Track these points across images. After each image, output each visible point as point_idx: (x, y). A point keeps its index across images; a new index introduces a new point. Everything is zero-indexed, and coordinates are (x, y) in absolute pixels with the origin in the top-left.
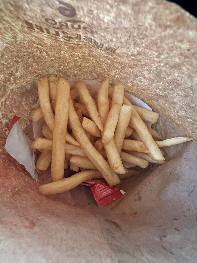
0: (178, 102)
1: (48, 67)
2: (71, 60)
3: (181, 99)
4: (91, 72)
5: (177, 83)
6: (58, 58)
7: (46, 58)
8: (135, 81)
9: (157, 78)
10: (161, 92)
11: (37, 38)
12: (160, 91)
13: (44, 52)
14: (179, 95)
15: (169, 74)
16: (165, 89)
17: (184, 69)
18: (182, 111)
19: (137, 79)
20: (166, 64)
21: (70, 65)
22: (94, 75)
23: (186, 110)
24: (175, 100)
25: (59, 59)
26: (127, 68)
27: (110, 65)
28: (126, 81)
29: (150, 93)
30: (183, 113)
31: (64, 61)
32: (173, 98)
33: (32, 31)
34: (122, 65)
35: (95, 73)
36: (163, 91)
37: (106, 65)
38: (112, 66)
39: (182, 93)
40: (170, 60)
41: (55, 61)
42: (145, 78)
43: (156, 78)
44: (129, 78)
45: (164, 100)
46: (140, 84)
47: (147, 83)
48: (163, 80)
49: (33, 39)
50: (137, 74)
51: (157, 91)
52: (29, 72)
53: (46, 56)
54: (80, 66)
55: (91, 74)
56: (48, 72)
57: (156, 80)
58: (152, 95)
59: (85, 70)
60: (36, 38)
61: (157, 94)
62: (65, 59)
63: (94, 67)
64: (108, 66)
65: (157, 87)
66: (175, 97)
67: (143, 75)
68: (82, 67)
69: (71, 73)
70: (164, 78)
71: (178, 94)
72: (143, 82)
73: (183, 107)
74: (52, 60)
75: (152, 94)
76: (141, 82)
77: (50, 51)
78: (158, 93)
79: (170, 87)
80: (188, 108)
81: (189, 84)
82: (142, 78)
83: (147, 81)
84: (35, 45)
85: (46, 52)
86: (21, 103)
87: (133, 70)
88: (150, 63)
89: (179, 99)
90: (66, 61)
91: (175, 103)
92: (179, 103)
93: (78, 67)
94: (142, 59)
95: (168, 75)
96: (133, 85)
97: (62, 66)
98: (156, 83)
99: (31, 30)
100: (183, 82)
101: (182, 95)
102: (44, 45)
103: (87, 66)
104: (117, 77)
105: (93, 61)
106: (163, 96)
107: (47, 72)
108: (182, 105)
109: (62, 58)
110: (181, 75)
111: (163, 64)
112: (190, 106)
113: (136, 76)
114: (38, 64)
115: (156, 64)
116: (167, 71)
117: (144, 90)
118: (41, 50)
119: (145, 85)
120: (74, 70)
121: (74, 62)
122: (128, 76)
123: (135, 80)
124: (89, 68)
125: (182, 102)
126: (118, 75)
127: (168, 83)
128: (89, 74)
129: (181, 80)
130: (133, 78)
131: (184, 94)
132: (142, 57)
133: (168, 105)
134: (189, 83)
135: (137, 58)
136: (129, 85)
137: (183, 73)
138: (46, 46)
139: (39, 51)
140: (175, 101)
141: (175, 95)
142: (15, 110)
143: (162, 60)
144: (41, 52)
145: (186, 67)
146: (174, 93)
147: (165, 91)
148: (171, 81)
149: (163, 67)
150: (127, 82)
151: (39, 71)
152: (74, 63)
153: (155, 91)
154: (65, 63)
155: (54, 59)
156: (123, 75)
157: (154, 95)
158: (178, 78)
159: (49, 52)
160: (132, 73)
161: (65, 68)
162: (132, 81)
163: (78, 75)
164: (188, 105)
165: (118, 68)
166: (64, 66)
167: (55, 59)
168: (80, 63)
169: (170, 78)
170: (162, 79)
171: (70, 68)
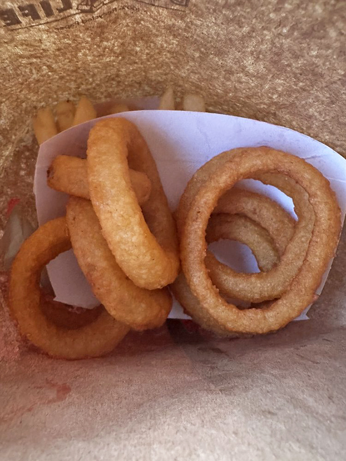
0: (316, 114)
1: (56, 92)
2: (98, 68)
3: (322, 107)
4: (140, 83)
5: (315, 75)
6: (73, 71)
7: (49, 76)
8: (228, 83)
9: (273, 70)
10: (281, 99)
11: (27, 45)
12: (280, 96)
13: (44, 67)
14: (318, 101)
15: (299, 53)
16: (289, 92)
17: (333, 34)
18: (325, 134)
19: (232, 78)
20: (293, 29)
21: (99, 79)
22: (146, 88)
23: (331, 131)
24: (311, 111)
25: (74, 74)
26: (211, 56)
27: (177, 52)
28: (211, 85)
29: (261, 103)
30: (327, 137)
31: (84, 75)
32: (306, 107)
33: (16, 30)
34: (202, 49)
35: (147, 84)
36: (286, 96)
37: (169, 55)
38: (181, 54)
39: (324, 96)
40: (303, 12)
41: (68, 78)
42: (247, 74)
43: (270, 71)
44: (217, 78)
45: (289, 113)
46: (238, 87)
47: (253, 85)
48: (286, 71)
49: (19, 51)
50: (231, 67)
51: (275, 96)
52: (23, 112)
53: (50, 73)
54: (118, 76)
55: (140, 86)
56: (57, 101)
57: (271, 76)
58: (265, 106)
59: (128, 81)
60: (24, 47)
61: (275, 102)
62: (87, 70)
63: (145, 72)
64: (174, 57)
65: (274, 89)
66: (311, 106)
67: (243, 69)
68: (121, 77)
69: (102, 93)
70: (288, 65)
71: (317, 97)
72: (244, 82)
73: (326, 125)
74: (62, 78)
75: (265, 104)
76: (241, 83)
77: (56, 62)
78: (275, 100)
79: (301, 84)
80: (335, 127)
81: (339, 71)
82: (241, 75)
83: (253, 79)
84: (24, 61)
85: (49, 67)
86: (17, 173)
87: (223, 60)
88: (260, 27)
89: (318, 108)
90: (89, 74)
91: (310, 117)
92: (318, 117)
93: (113, 79)
94: (245, 18)
95: (297, 57)
96: (226, 92)
97: (83, 84)
98: (270, 81)
99: (12, 30)
100: (328, 68)
101: (324, 99)
102: (41, 54)
103: (131, 72)
104: (194, 78)
105: (142, 58)
106: (286, 104)
107: (55, 101)
108: (325, 121)
109: (81, 69)
110: (323, 52)
111: (288, 28)
112: (339, 123)
113: (230, 72)
114: (37, 93)
115: (273, 30)
116: (295, 48)
117: (248, 97)
118: (38, 65)
119: (249, 88)
120: (106, 87)
121: (104, 72)
122: (215, 75)
123: (229, 79)
124: (135, 75)
125: (324, 115)
126: (196, 73)
127: (295, 77)
128: (136, 88)
129: (324, 64)
130: (225, 78)
131: (327, 98)
132: (245, 12)
133: (297, 123)
134: (340, 69)
135: (236, 14)
136: (219, 91)
137: (328, 47)
138: (47, 56)
139: (35, 68)
140: (311, 114)
141: (310, 100)
142: (9, 190)
143: (286, 18)
144: (39, 70)
145: (336, 28)
146: (308, 98)
147: (290, 96)
148: (302, 69)
149: (286, 37)
150: (214, 86)
151: (41, 102)
152: (106, 73)
153: (271, 98)
154: (87, 77)
155: (65, 75)
156: (205, 73)
157: (269, 106)
158: (316, 61)
159: (54, 66)
160: (222, 67)
161: (89, 87)
162: (223, 84)
163: (116, 94)
164: (336, 119)
165: (193, 59)
166: (87, 83)
167: (68, 75)
168: (117, 69)
169: (301, 62)
170: (282, 70)
171: (98, 85)
